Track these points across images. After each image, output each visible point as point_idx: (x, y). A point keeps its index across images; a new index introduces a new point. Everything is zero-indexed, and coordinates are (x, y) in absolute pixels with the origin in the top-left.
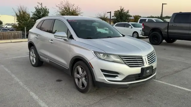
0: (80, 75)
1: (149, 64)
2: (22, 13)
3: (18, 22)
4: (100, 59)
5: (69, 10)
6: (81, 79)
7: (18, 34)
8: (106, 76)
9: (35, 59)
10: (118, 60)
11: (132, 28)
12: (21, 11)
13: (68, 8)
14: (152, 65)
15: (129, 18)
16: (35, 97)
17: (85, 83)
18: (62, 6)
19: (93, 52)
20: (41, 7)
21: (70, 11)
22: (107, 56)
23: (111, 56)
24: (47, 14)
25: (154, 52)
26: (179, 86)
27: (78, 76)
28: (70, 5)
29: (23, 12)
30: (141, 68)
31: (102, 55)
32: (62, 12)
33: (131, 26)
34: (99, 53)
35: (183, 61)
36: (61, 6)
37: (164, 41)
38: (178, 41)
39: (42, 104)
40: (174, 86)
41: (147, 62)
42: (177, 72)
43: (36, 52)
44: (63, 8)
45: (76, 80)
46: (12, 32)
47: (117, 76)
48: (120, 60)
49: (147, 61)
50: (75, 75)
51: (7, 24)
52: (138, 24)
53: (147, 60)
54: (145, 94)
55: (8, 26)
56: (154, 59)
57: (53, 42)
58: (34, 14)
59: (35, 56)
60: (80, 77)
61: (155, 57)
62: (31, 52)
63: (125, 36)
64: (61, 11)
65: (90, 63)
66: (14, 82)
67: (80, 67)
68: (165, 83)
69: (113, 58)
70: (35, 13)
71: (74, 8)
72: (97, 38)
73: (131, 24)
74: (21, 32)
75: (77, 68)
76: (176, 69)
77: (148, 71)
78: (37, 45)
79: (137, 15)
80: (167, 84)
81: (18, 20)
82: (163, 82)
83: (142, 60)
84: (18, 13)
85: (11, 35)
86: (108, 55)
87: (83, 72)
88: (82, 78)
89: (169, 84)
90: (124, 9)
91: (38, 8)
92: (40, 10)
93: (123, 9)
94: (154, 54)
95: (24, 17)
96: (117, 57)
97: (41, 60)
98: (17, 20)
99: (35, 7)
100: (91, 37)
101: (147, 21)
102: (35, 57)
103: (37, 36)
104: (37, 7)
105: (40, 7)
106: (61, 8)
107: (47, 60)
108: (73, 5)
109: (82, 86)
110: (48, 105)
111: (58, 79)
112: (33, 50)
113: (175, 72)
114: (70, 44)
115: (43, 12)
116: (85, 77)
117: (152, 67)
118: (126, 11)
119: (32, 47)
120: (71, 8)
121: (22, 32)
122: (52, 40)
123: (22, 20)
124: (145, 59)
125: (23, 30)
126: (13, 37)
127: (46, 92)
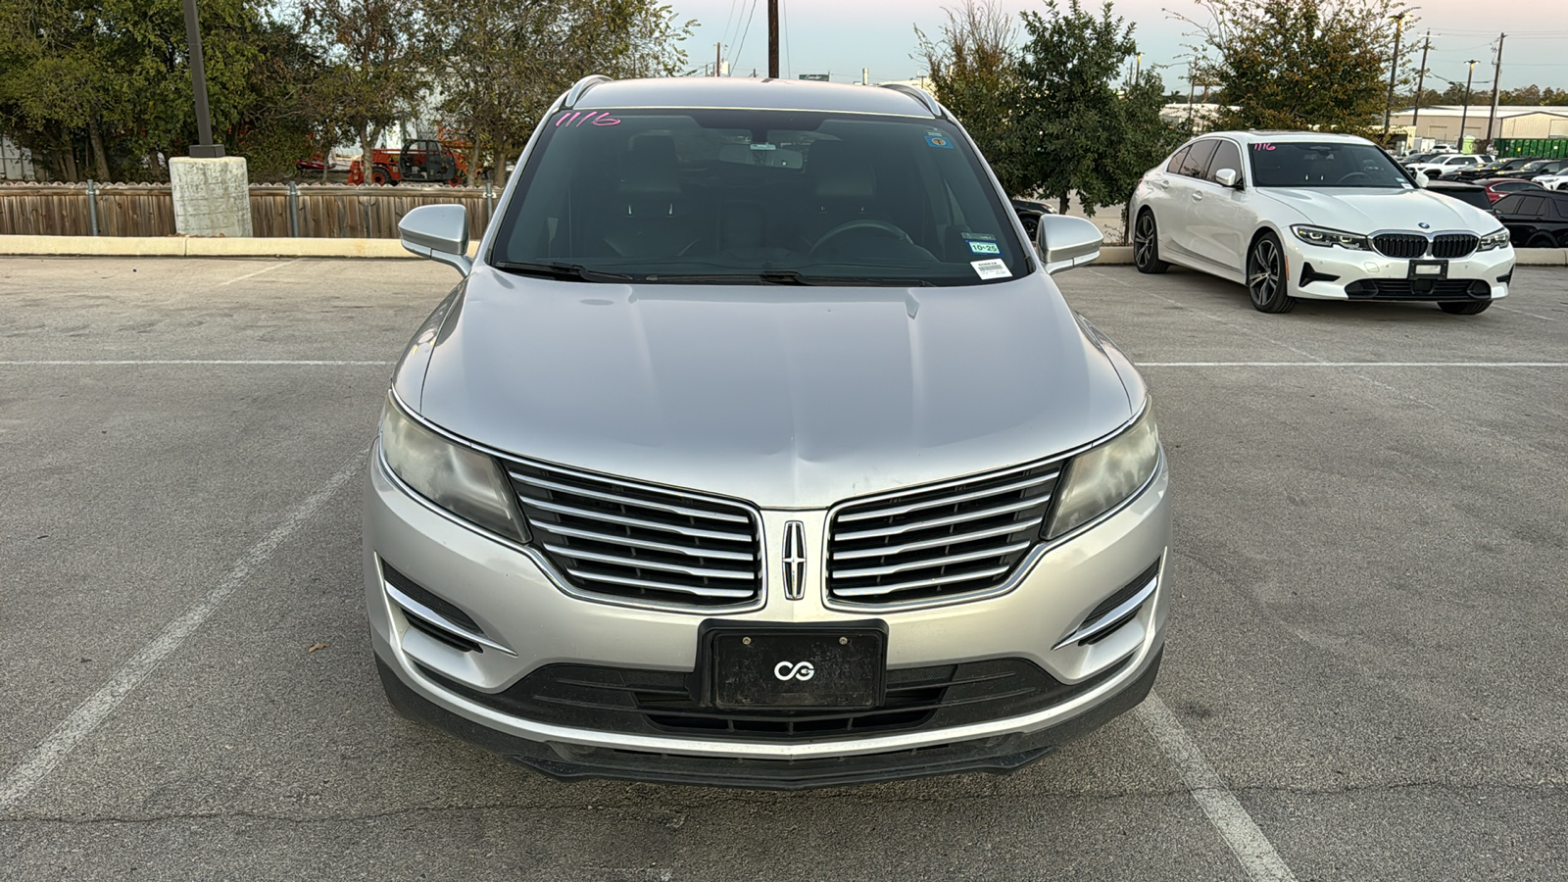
1: (841, 599)
20: (1070, 13)
30: (695, 621)
41: (818, 574)
53: (819, 554)
69: (457, 472)
77: (798, 671)
83: (752, 547)
84: (944, 62)
91: (1045, 17)
92: (1059, 32)
104: (1041, 12)
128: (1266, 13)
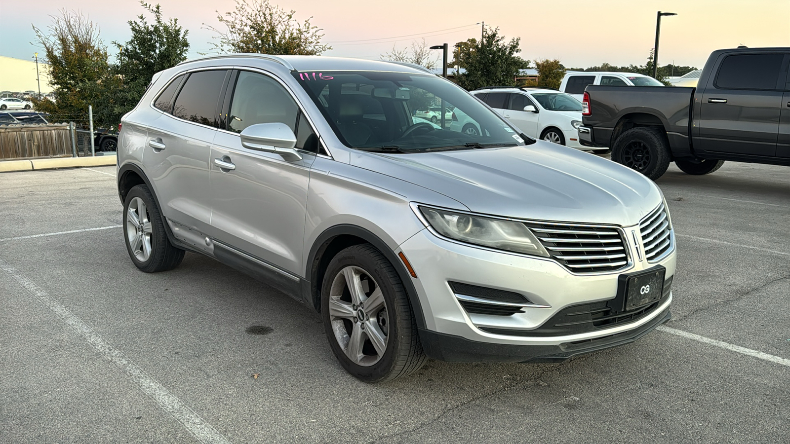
0: (355, 308)
1: (648, 259)
2: (73, 49)
3: (56, 87)
4: (447, 236)
5: (273, 38)
6: (359, 323)
7: (59, 136)
8: (471, 308)
9: (148, 238)
10: (524, 241)
11: (537, 111)
12: (69, 37)
13: (267, 28)
14: (661, 263)
15: (521, 70)
16: (166, 400)
17: (380, 341)
18: (244, 19)
19: (414, 207)
20: (155, 23)
21: (277, 39)
22: (476, 224)
23: (495, 225)
24: (181, 54)
25: (664, 210)
26: (766, 351)
27: (348, 310)
28: (275, 16)
29: (76, 41)
30: (616, 276)
31: (455, 219)
32: (242, 44)
33: (531, 103)
34: (443, 212)
35: (762, 246)
36: (239, 17)
37: (673, 166)
38: (729, 168)
39: (201, 430)
40: (741, 350)
41: (643, 250)
42: (744, 293)
43: (154, 211)
44: (247, 29)
45: (338, 329)
46: (32, 126)
47: (518, 310)
48: (533, 241)
49: (642, 246)
50: (331, 306)
51: (5, 96)
52: (562, 96)
53: (641, 242)
54: (631, 387)
55: (10, 104)
56: (664, 240)
57: (233, 167)
58: (127, 50)
59: (148, 227)
60: (355, 313)
61: (668, 228)
62: (132, 210)
63: (535, 141)
64: (237, 38)
65: (401, 254)
66: (65, 337)
67: (357, 272)
68: (705, 340)
69: (501, 233)
70: (130, 47)
71: (294, 27)
72: (423, 151)
73: (534, 95)
74: (73, 125)
75: (343, 276)
76: (739, 280)
77: (646, 289)
78: (159, 181)
79: (552, 60)
80: (714, 342)
81: (55, 77)
82: (697, 337)
83: (621, 244)
84: (55, 48)
85: (31, 138)
86: (479, 219)
87: (368, 295)
88: (362, 316)
89: (723, 344)
90: (499, 35)
91: (141, 24)
92: (150, 33)
93: (494, 35)
94: (666, 219)
95: (81, 65)
96: (517, 228)
97: (176, 243)
98: (51, 78)
99: (131, 23)
100: (400, 146)
101: (597, 82)
102: (151, 231)
103: (160, 141)
104: (138, 21)
105: (151, 22)
106: (238, 27)
107: (204, 243)
108: (290, 17)
109: (364, 352)
110: (225, 433)
111: (253, 322)
112: (140, 201)
113: (737, 292)
114: (310, 175)
115: (162, 44)
116: (378, 313)
117: (662, 270)
118: (506, 42)
119: (137, 188)
120: (279, 29)
121: (77, 128)
122: (227, 159)
123: (73, 78)
124: (633, 237)
125: (79, 118)
126: (38, 147)
127: (209, 377)
128: (251, 28)
